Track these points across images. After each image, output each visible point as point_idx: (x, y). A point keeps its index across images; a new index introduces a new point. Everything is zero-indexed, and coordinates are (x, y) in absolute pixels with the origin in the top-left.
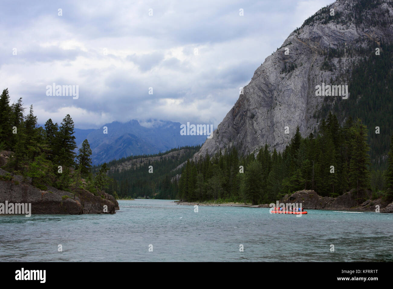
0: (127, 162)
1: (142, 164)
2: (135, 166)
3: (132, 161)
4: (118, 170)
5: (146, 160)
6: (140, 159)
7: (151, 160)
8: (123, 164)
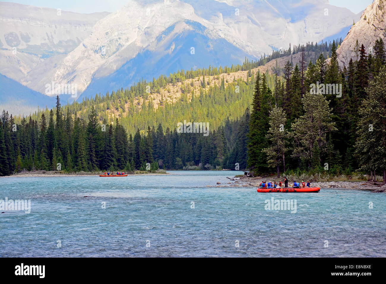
0: (170, 87)
1: (207, 89)
2: (189, 95)
3: (182, 84)
4: (151, 106)
5: (214, 79)
6: (201, 78)
7: (225, 80)
8: (162, 90)
